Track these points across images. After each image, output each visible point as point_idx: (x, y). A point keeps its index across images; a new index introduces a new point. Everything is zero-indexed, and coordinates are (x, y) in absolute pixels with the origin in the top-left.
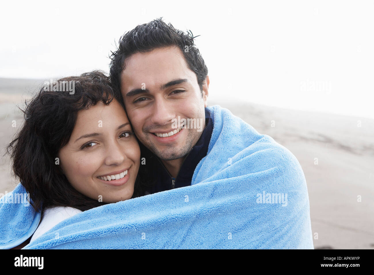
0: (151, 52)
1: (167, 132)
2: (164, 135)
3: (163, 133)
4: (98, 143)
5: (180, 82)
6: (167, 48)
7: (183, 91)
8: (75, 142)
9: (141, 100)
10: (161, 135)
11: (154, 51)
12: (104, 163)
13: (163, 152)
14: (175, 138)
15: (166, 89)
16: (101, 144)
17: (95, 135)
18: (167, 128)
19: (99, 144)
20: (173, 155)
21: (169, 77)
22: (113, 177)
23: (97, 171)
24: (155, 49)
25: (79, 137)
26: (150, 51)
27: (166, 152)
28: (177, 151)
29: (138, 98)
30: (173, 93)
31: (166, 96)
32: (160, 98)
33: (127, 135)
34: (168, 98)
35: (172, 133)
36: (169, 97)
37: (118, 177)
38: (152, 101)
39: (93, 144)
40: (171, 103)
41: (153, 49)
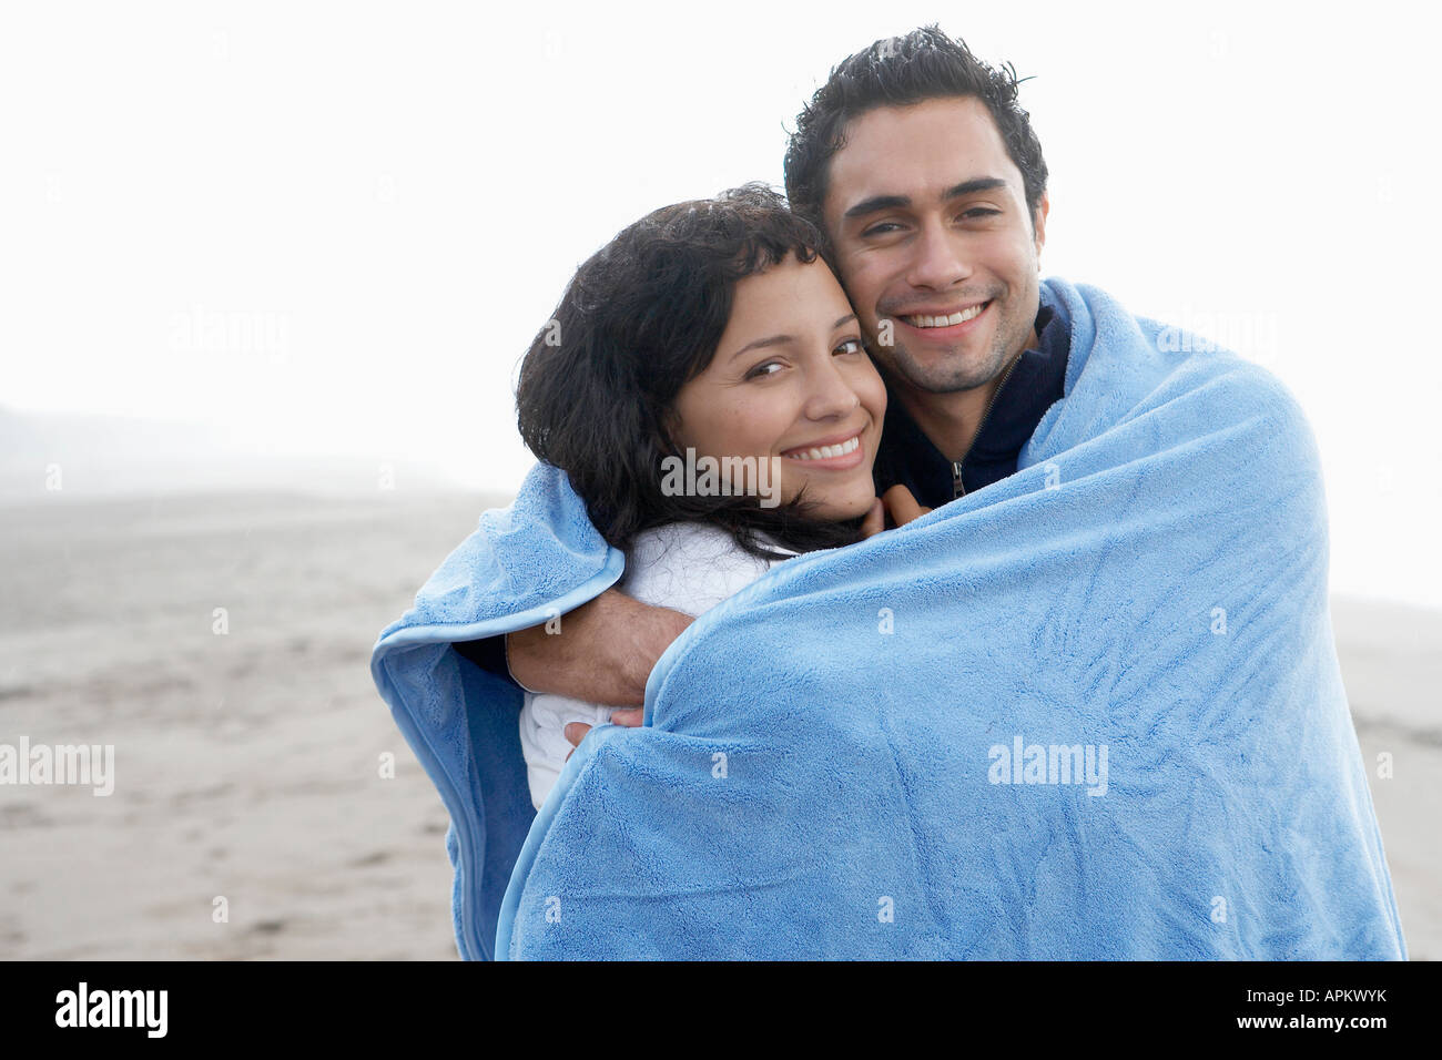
0: (918, 107)
1: (947, 313)
2: (941, 321)
3: (934, 314)
4: (784, 365)
5: (987, 185)
6: (959, 100)
7: (994, 212)
8: (731, 361)
9: (883, 229)
10: (929, 321)
11: (923, 104)
12: (804, 415)
13: (933, 367)
14: (965, 329)
15: (952, 200)
16: (795, 367)
17: (782, 340)
18: (947, 301)
19: (789, 367)
20: (958, 375)
21: (961, 172)
22: (827, 452)
23: (785, 436)
24: (927, 101)
25: (743, 347)
26: (916, 104)
27: (939, 368)
28: (969, 366)
29: (875, 225)
30: (966, 216)
31: (950, 223)
32: (937, 226)
33: (851, 348)
34: (954, 228)
35: (958, 318)
36: (957, 223)
37: (838, 450)
38: (912, 231)
39: (773, 368)
40: (964, 241)
41: (922, 101)
